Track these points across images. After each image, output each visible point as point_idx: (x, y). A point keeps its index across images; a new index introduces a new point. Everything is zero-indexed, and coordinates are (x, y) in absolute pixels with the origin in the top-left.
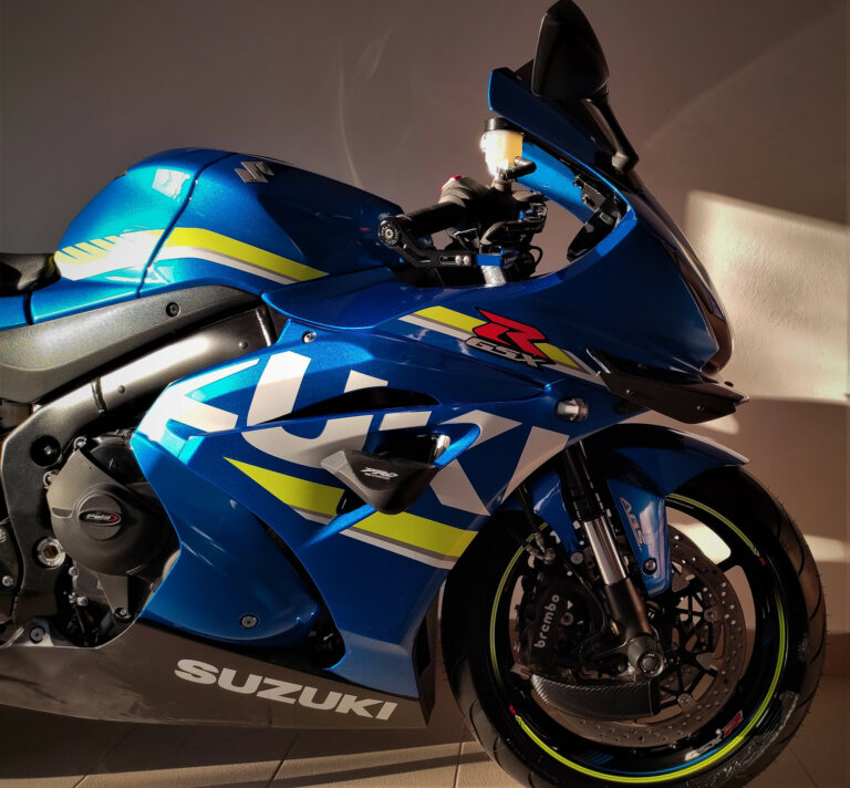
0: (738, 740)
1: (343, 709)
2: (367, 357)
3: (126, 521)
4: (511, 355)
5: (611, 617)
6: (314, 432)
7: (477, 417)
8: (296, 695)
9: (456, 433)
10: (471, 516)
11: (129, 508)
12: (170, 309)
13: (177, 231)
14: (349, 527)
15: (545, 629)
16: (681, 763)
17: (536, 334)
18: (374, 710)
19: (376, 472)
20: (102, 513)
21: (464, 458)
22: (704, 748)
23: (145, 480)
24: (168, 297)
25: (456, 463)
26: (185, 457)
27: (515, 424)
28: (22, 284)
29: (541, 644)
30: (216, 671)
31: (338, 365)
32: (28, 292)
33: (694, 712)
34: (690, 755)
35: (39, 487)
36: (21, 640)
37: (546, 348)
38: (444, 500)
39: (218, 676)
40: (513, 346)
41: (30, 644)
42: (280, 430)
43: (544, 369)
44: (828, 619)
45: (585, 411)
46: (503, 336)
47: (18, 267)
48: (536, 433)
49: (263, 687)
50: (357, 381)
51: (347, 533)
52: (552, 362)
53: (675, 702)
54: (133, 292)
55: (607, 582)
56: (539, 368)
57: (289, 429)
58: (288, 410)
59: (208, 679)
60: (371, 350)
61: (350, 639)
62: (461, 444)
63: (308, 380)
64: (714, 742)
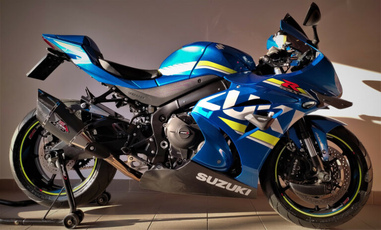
0: (349, 205)
1: (237, 191)
2: (255, 91)
3: (191, 134)
4: (291, 91)
5: (313, 166)
6: (241, 110)
7: (282, 107)
8: (225, 185)
9: (276, 111)
10: (279, 133)
11: (191, 130)
12: (199, 80)
13: (200, 62)
14: (248, 135)
15: (294, 169)
16: (332, 212)
17: (297, 86)
18: (245, 192)
19: (261, 119)
20: (184, 132)
21: (278, 117)
22: (337, 208)
23: (196, 123)
24: (198, 78)
25: (276, 119)
26: (208, 117)
27: (292, 109)
28: (153, 77)
29: (293, 174)
30: (207, 176)
31: (247, 93)
32: (154, 79)
33: (336, 196)
34: (333, 210)
35: (161, 127)
36: (154, 168)
37: (300, 89)
38: (273, 129)
39: (207, 178)
40: (291, 89)
41: (157, 169)
42: (232, 110)
43: (299, 95)
44: (373, 171)
45: (316, 103)
46: (289, 86)
47: (151, 73)
48: (297, 111)
49: (218, 182)
50: (252, 97)
51: (248, 137)
52: (301, 93)
53: (330, 193)
54: (188, 77)
55: (311, 156)
56: (298, 94)
57: (235, 110)
58: (234, 105)
59: (204, 179)
60: (256, 89)
61: (244, 167)
62: (277, 114)
63: (239, 97)
64: (340, 206)
